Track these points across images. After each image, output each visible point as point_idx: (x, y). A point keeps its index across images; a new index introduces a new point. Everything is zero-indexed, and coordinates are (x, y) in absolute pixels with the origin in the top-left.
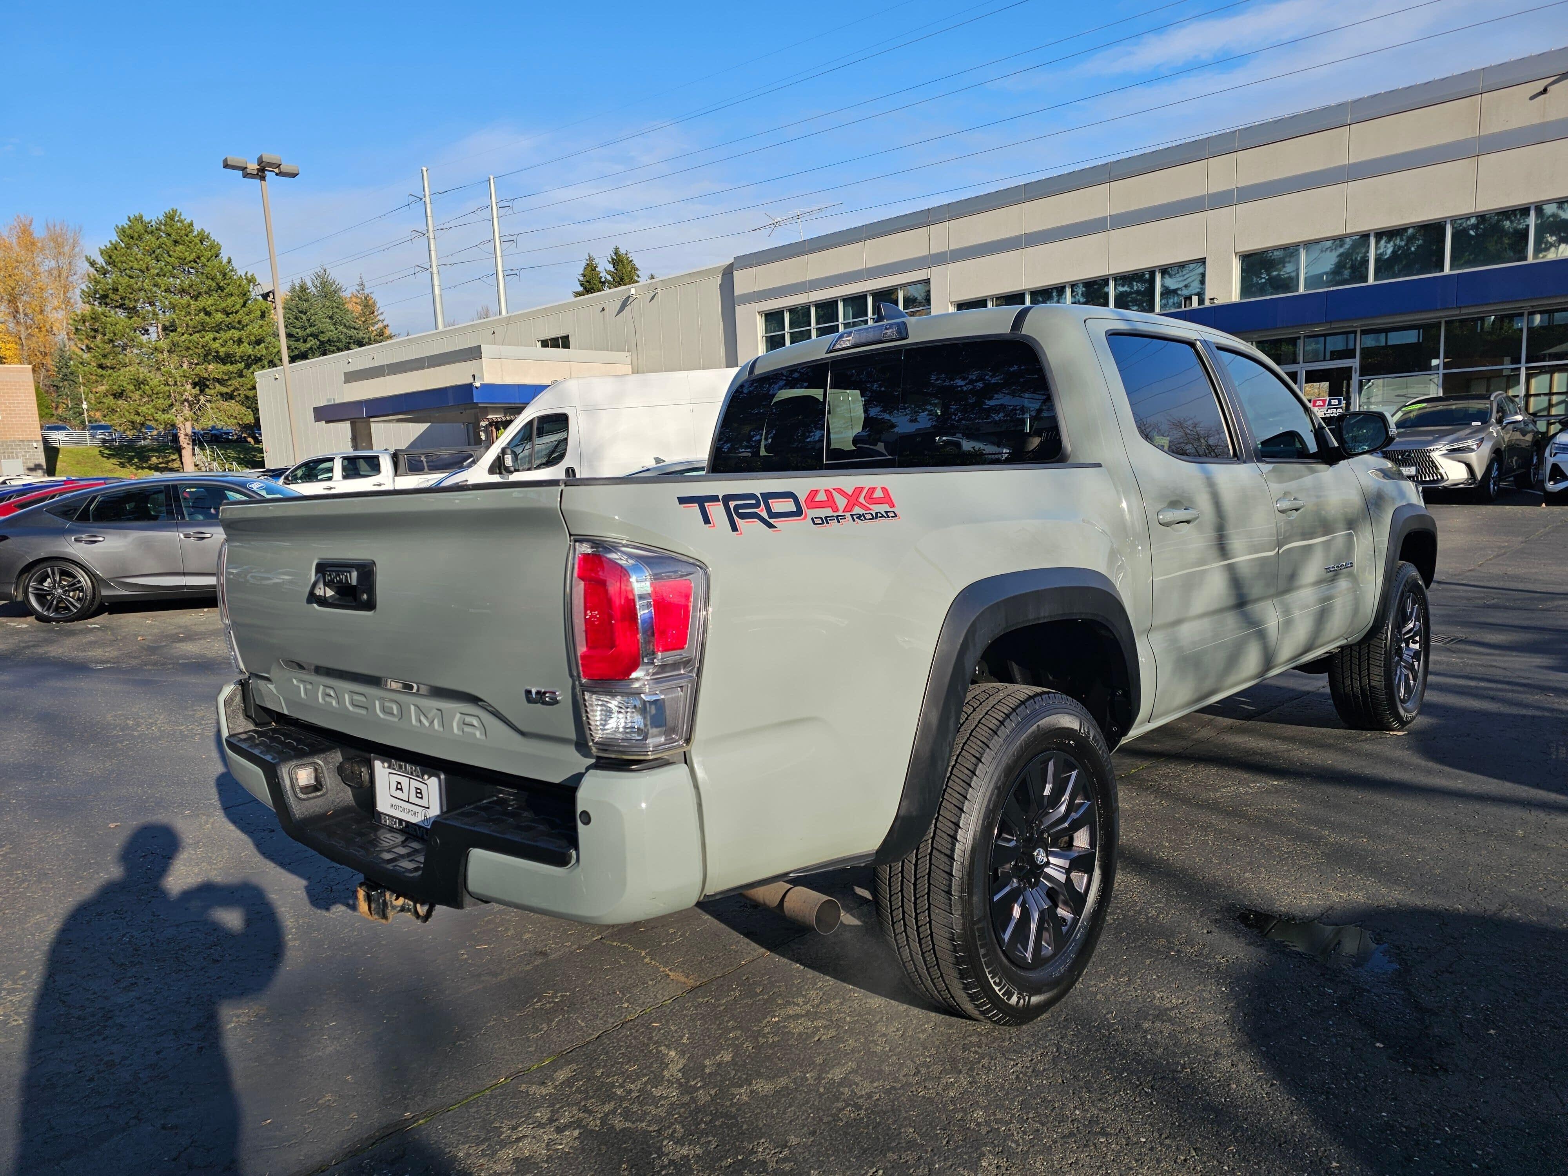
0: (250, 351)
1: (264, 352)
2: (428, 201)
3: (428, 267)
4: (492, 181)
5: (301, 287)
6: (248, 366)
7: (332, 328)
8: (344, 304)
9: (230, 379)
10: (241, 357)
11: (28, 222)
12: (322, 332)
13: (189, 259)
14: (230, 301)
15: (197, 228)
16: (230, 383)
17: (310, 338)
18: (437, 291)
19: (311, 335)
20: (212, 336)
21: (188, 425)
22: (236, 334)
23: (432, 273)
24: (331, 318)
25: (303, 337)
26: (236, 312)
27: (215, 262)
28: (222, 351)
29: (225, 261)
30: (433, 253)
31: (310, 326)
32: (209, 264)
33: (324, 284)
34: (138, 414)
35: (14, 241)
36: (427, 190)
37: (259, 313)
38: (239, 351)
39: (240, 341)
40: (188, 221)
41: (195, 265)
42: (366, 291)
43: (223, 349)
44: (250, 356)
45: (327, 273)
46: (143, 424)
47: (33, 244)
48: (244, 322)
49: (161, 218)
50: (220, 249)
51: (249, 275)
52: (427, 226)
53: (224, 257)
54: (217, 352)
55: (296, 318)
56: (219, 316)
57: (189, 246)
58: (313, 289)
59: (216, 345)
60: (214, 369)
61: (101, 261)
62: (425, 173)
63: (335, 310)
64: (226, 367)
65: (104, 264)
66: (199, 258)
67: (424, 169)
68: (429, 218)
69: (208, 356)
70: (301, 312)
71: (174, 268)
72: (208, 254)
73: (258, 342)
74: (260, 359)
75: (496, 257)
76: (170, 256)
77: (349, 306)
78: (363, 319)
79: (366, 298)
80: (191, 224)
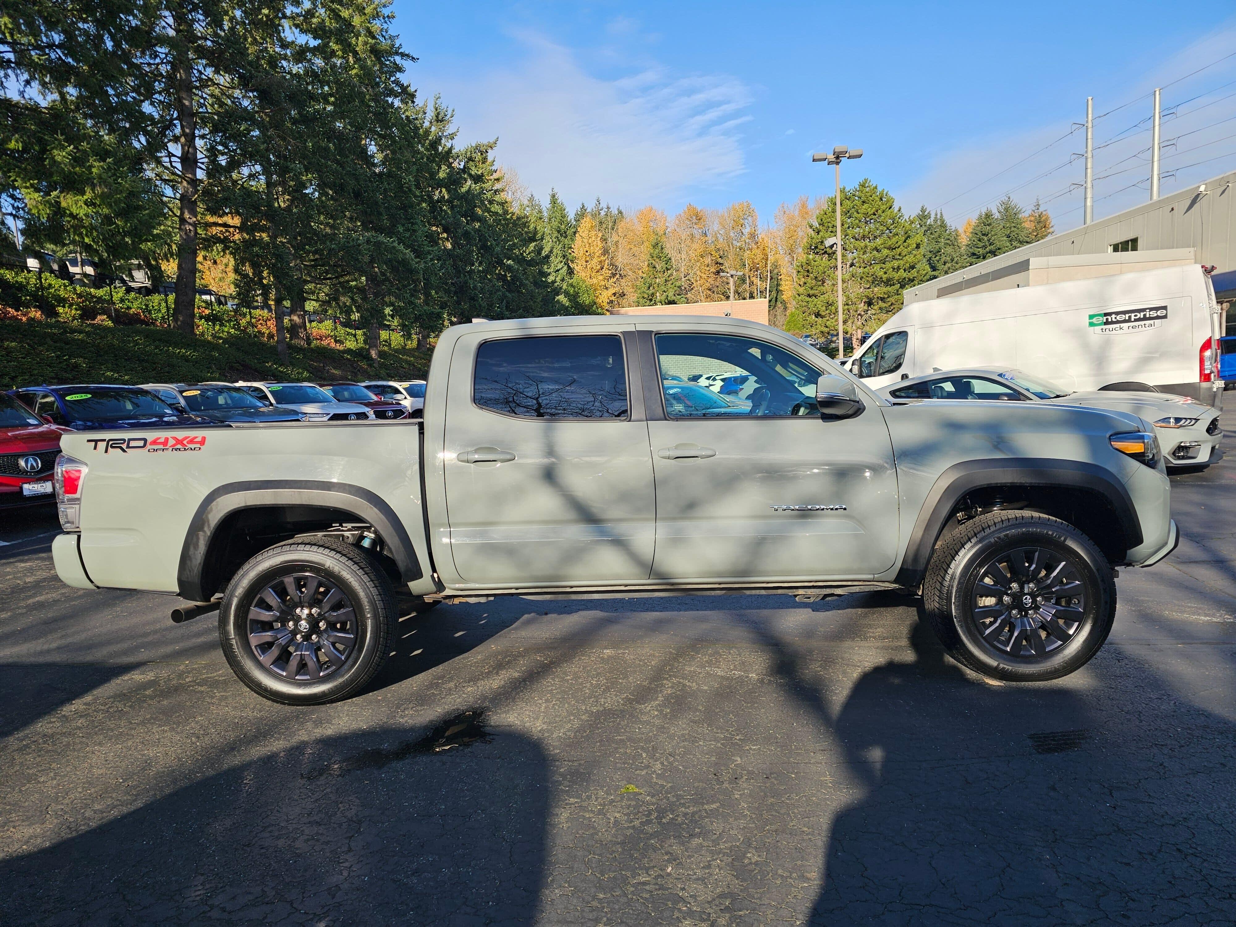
0: (905, 275)
1: (916, 275)
2: (1090, 125)
3: (1083, 183)
4: (1157, 93)
5: (987, 215)
6: (902, 287)
7: (1008, 244)
8: (1021, 224)
9: (889, 297)
10: (898, 280)
11: (805, 200)
12: (999, 249)
13: (870, 213)
14: (894, 240)
15: (880, 189)
16: (889, 299)
17: (989, 254)
18: (1089, 203)
19: (990, 252)
20: (879, 267)
21: (859, 331)
22: (896, 264)
23: (1086, 188)
24: (1008, 237)
25: (983, 254)
26: (899, 247)
27: (888, 212)
28: (885, 277)
29: (896, 210)
30: (1089, 171)
31: (990, 245)
32: (883, 215)
33: (1006, 210)
34: (827, 327)
35: (797, 213)
36: (1090, 116)
37: (915, 245)
38: (896, 276)
39: (899, 268)
40: (874, 185)
41: (873, 217)
42: (1041, 210)
43: (886, 276)
44: (905, 278)
45: (1011, 200)
46: (828, 333)
47: (807, 213)
48: (903, 254)
49: (857, 186)
50: (893, 202)
51: (911, 218)
52: (1087, 147)
53: (896, 208)
54: (881, 278)
55: (979, 240)
56: (885, 252)
57: (871, 204)
58: (998, 214)
59: (881, 273)
60: (879, 291)
61: (816, 224)
62: (1090, 102)
63: (1013, 229)
64: (886, 289)
65: (818, 226)
66: (877, 211)
67: (1090, 98)
68: (1089, 140)
69: (876, 281)
70: (984, 235)
71: (860, 221)
72: (883, 207)
73: (913, 267)
74: (913, 280)
75: (1153, 162)
76: (858, 213)
77: (1027, 225)
78: (1035, 234)
79: (1040, 216)
80: (876, 188)
